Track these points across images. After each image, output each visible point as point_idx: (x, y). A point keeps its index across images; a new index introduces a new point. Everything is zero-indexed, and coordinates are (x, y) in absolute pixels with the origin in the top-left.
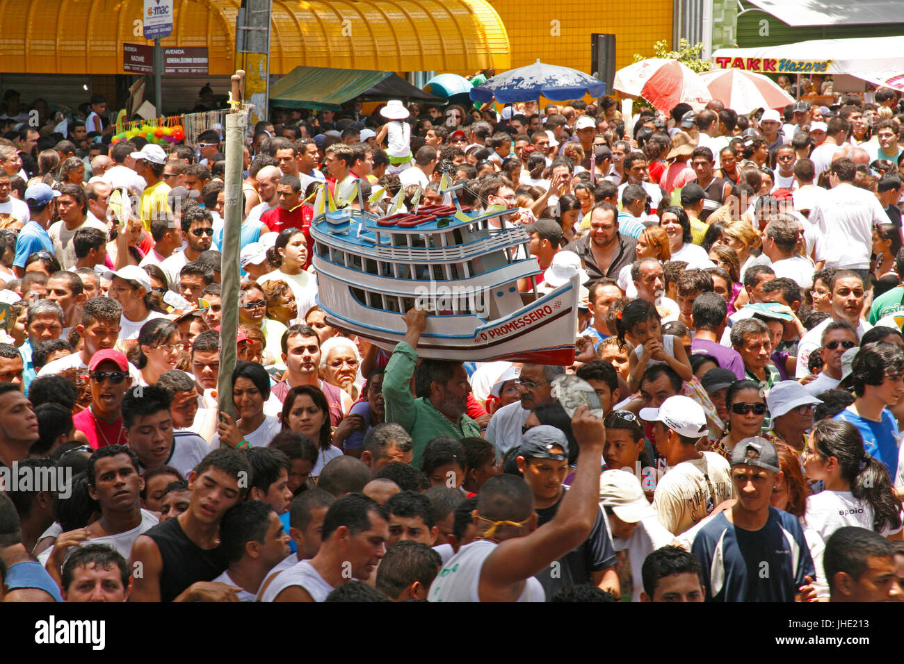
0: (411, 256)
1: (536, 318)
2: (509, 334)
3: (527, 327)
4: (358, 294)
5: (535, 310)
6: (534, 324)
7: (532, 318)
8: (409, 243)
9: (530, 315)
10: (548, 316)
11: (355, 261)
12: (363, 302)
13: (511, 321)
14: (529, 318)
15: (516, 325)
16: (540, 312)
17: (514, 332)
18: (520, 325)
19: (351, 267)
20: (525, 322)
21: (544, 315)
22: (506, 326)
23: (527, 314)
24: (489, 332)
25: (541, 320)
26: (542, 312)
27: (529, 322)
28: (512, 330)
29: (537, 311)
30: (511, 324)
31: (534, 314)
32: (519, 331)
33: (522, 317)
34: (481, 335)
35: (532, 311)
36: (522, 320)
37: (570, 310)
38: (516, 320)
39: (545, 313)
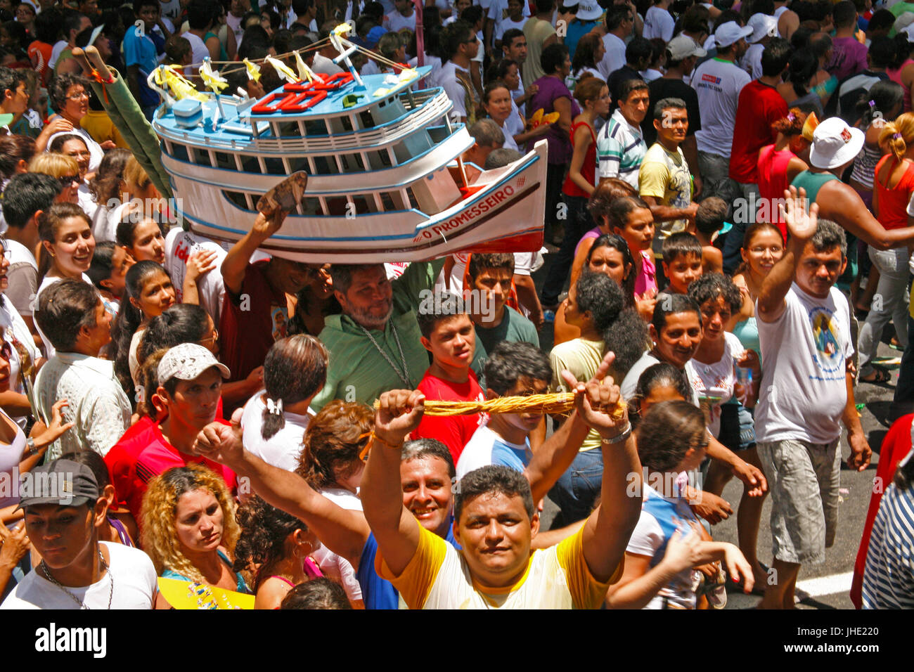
0: (308, 148)
1: (494, 202)
2: (461, 227)
3: (483, 214)
4: (236, 199)
5: (493, 194)
6: (491, 210)
7: (489, 204)
8: (303, 132)
9: (487, 200)
10: (509, 198)
11: (225, 160)
12: (244, 207)
13: (463, 212)
14: (486, 204)
15: (469, 216)
16: (499, 195)
17: (466, 223)
18: (474, 214)
19: (220, 167)
20: (481, 210)
21: (505, 198)
22: (457, 218)
23: (483, 200)
24: (434, 229)
25: (501, 204)
26: (502, 194)
27: (485, 209)
28: (464, 221)
29: (496, 195)
30: (463, 216)
31: (492, 199)
32: (471, 221)
33: (477, 205)
34: (424, 234)
35: (490, 196)
36: (478, 208)
37: (537, 186)
38: (470, 209)
39: (505, 195)
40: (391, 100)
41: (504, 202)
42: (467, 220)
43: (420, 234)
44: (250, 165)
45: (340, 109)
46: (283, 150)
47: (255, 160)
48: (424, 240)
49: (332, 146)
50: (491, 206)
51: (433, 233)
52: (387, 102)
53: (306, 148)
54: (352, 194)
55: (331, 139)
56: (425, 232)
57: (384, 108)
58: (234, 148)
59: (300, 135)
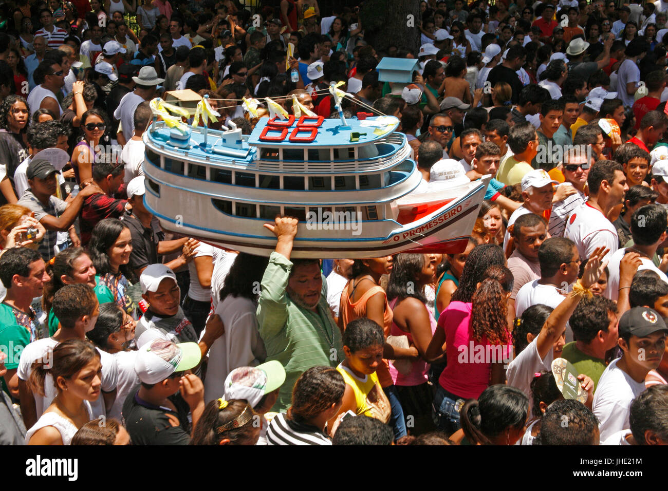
1: (448, 217)
4: (223, 206)
7: (445, 217)
8: (306, 158)
10: (458, 214)
12: (228, 212)
15: (430, 225)
16: (453, 212)
17: (426, 231)
18: (433, 225)
19: (216, 181)
21: (455, 214)
25: (452, 218)
27: (441, 221)
28: (425, 229)
29: (451, 211)
32: (430, 230)
39: (456, 212)
41: (454, 216)
42: (428, 228)
43: (392, 238)
45: (347, 142)
47: (251, 176)
48: (393, 242)
49: (332, 170)
50: (445, 220)
51: (401, 238)
53: (306, 170)
54: (336, 206)
55: (332, 164)
56: (396, 236)
58: (234, 167)
59: (303, 159)
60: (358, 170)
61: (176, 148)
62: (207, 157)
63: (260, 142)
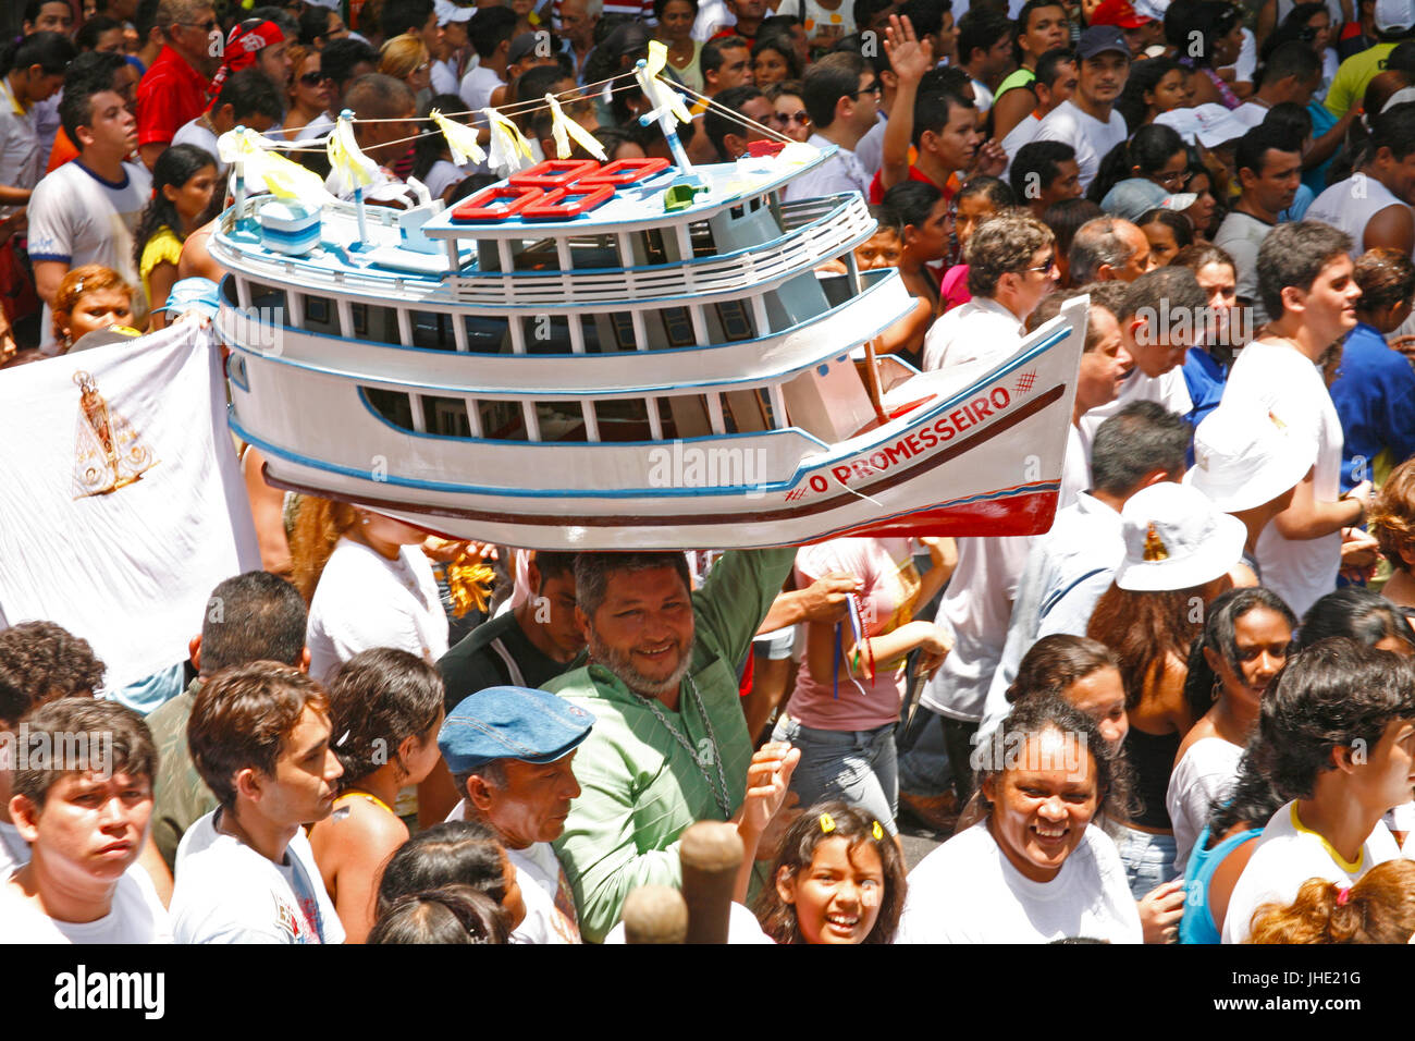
0: (572, 296)
1: (967, 421)
2: (892, 470)
3: (942, 446)
4: (388, 405)
5: (967, 403)
6: (960, 437)
7: (957, 423)
9: (953, 417)
10: (999, 414)
12: (405, 424)
13: (901, 439)
14: (950, 424)
15: (913, 446)
16: (980, 406)
17: (903, 462)
18: (923, 443)
19: (362, 337)
20: (939, 435)
21: (990, 413)
22: (888, 450)
23: (946, 415)
24: (835, 471)
25: (981, 426)
26: (987, 405)
27: (947, 434)
28: (901, 457)
29: (973, 405)
30: (900, 445)
31: (963, 414)
32: (915, 459)
33: (931, 424)
34: (812, 481)
35: (959, 407)
36: (932, 432)
37: (1058, 392)
38: (916, 432)
39: (991, 407)
40: (755, 204)
41: (989, 421)
42: (908, 456)
43: (805, 482)
44: (432, 333)
45: (659, 213)
46: (510, 298)
47: (443, 320)
48: (812, 497)
49: (632, 294)
50: (961, 429)
51: (833, 481)
52: (747, 209)
53: (569, 296)
55: (629, 277)
56: (815, 476)
57: (740, 221)
58: (399, 296)
59: (558, 268)
60: (696, 289)
61: (276, 256)
62: (337, 273)
63: (451, 226)
